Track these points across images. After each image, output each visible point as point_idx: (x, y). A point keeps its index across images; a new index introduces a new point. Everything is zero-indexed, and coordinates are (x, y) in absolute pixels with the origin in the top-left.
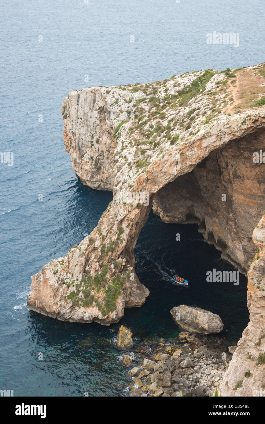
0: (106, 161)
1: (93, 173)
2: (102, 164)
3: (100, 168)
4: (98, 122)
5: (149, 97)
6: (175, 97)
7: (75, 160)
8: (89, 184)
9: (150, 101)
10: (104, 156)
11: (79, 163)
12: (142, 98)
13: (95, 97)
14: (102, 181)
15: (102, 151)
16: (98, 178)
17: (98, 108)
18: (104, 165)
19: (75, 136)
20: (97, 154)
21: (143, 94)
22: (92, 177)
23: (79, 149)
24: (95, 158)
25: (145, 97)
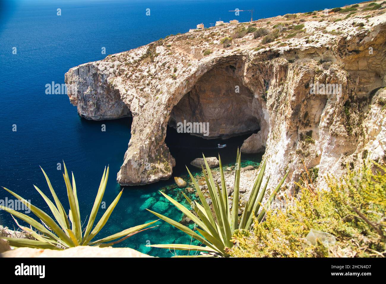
0: (102, 103)
1: (96, 112)
2: (99, 106)
3: (99, 108)
4: (93, 82)
5: (123, 63)
6: (139, 61)
7: (83, 106)
8: (93, 118)
9: (125, 65)
10: (100, 101)
11: (85, 108)
12: (119, 64)
13: (89, 69)
14: (101, 115)
15: (99, 98)
16: (99, 113)
17: (92, 74)
18: (101, 106)
19: (80, 93)
20: (96, 101)
21: (119, 62)
22: (95, 114)
23: (84, 100)
24: (95, 103)
25: (121, 63)
